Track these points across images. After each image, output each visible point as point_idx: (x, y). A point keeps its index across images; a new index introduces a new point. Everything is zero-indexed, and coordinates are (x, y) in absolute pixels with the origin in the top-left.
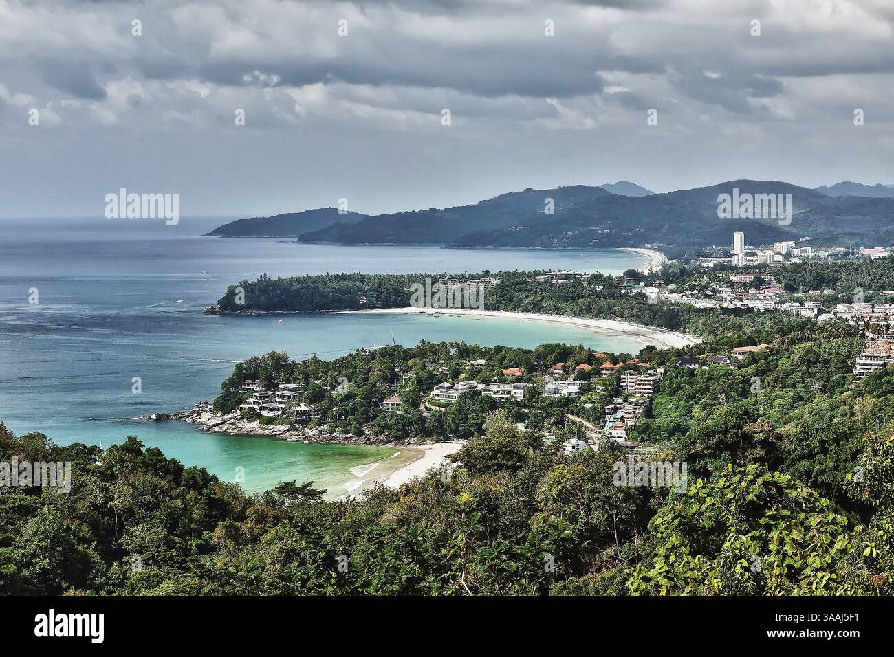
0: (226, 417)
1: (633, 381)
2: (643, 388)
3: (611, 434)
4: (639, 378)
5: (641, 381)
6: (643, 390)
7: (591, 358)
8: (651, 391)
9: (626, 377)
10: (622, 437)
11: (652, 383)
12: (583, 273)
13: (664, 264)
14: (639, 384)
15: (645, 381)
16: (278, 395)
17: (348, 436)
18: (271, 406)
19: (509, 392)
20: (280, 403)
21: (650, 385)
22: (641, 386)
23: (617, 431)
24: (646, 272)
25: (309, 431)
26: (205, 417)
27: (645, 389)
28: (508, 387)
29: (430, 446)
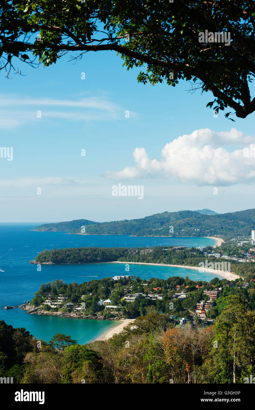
0: (36, 308)
1: (209, 293)
2: (213, 296)
3: (199, 315)
4: (211, 292)
5: (212, 293)
6: (213, 297)
7: (191, 283)
8: (216, 297)
9: (206, 291)
10: (204, 317)
11: (216, 294)
12: (188, 247)
13: (222, 244)
14: (211, 295)
15: (214, 293)
16: (59, 299)
17: (88, 316)
18: (56, 303)
19: (157, 298)
20: (60, 302)
21: (216, 295)
22: (212, 295)
23: (202, 315)
24: (215, 247)
25: (72, 314)
26: (27, 308)
27: (214, 296)
28: (156, 296)
29: (123, 320)
